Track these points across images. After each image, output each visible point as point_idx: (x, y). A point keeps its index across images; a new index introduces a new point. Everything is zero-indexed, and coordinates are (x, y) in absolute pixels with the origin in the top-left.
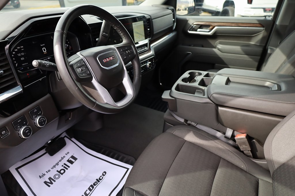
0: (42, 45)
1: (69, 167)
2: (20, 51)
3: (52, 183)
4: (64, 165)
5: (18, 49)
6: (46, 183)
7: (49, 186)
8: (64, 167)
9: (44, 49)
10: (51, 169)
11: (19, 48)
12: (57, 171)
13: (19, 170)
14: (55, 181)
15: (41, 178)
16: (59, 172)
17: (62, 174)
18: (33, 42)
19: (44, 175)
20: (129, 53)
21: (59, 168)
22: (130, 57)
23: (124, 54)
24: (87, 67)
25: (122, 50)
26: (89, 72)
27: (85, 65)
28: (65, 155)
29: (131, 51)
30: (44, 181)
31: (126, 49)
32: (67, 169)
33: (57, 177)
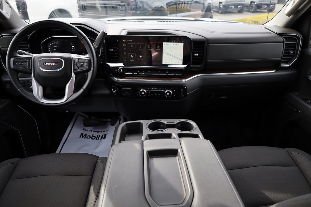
0: (72, 44)
1: (98, 139)
2: (55, 44)
3: (82, 137)
4: (98, 136)
6: (82, 134)
7: (80, 137)
8: (97, 137)
10: (93, 131)
11: (55, 42)
12: (93, 135)
13: (79, 116)
14: (85, 138)
17: (92, 139)
18: (66, 41)
19: (87, 130)
20: (82, 65)
21: (96, 134)
22: (81, 69)
23: (77, 64)
24: (29, 64)
25: (76, 61)
26: (29, 67)
27: (29, 62)
28: (106, 131)
29: (85, 64)
30: (83, 133)
31: (82, 61)
32: (96, 139)
33: (89, 137)
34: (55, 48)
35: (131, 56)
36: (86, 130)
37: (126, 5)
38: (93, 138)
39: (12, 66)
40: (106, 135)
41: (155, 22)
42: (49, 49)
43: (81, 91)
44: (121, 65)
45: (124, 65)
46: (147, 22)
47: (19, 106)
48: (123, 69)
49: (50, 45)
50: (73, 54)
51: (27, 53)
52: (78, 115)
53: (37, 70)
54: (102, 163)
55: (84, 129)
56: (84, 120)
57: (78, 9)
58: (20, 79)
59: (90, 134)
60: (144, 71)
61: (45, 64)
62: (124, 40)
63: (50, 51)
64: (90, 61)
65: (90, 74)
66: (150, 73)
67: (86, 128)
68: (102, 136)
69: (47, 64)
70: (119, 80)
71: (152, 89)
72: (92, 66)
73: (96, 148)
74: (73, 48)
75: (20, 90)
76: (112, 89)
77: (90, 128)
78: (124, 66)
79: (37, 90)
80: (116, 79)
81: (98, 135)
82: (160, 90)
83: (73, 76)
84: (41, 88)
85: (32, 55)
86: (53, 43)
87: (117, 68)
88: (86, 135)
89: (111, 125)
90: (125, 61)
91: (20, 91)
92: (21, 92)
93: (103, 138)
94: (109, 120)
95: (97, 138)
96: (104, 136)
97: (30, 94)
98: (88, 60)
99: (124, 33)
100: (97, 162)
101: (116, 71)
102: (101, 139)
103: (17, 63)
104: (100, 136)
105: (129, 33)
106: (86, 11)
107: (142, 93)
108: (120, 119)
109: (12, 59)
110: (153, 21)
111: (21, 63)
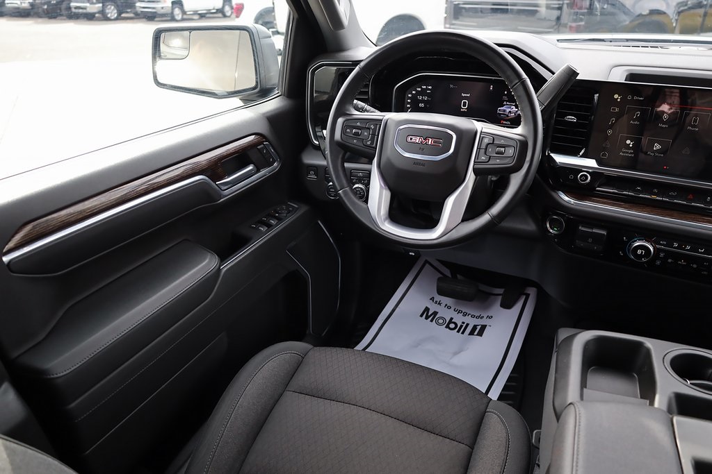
0: (463, 95)
1: (463, 333)
2: (423, 93)
3: (427, 318)
4: (464, 325)
5: (421, 88)
6: (427, 309)
7: (421, 316)
8: (461, 326)
9: (465, 103)
10: (453, 309)
11: (424, 87)
12: (452, 319)
13: (427, 265)
14: (432, 321)
15: (431, 301)
16: (451, 321)
17: (448, 327)
18: (451, 86)
19: (440, 304)
20: (501, 153)
21: (459, 319)
22: (497, 163)
23: (486, 149)
24: (374, 135)
25: (486, 141)
26: (372, 143)
27: (374, 130)
28: (485, 317)
29: (510, 152)
30: (429, 307)
31: (502, 142)
32: (458, 331)
33: (441, 321)
34: (422, 101)
35: (628, 142)
36: (436, 302)
37: (565, 6)
38: (450, 324)
39: (338, 136)
40: (483, 327)
41: (700, 48)
42: (409, 103)
43: (485, 219)
44: (592, 163)
45: (599, 163)
46: (674, 48)
47: (319, 222)
48: (595, 174)
49: (413, 92)
50: (478, 121)
51: (368, 108)
52: (426, 262)
53: (388, 152)
54: (502, 420)
55: (432, 299)
56: (439, 280)
57: (446, 15)
58: (346, 165)
59: (447, 314)
60: (656, 191)
61: (411, 139)
62: (616, 96)
63: (409, 108)
64: (523, 145)
65: (516, 181)
66: (675, 198)
67: (438, 298)
68: (475, 327)
69: (417, 140)
70: (572, 201)
71: (676, 245)
72: (528, 158)
73: (456, 354)
74: (464, 105)
75: (344, 192)
76: (548, 226)
77: (446, 300)
78: (597, 167)
79: (378, 198)
80: (566, 198)
81: (463, 323)
82: (701, 253)
83: (470, 178)
84: (387, 195)
85: (378, 113)
86: (419, 89)
87: (576, 170)
88: (435, 313)
89: (501, 306)
90: (604, 155)
91: (342, 195)
92: (344, 198)
93: (476, 333)
94: (501, 291)
95: (461, 329)
96: (479, 328)
97: (363, 205)
98: (519, 141)
99: (618, 76)
100: (485, 412)
101: (571, 177)
102: (469, 334)
103: (348, 130)
104: (468, 325)
105: (632, 76)
106: (461, 21)
107: (639, 252)
108: (528, 296)
109: (340, 120)
110: (696, 48)
111: (357, 131)
